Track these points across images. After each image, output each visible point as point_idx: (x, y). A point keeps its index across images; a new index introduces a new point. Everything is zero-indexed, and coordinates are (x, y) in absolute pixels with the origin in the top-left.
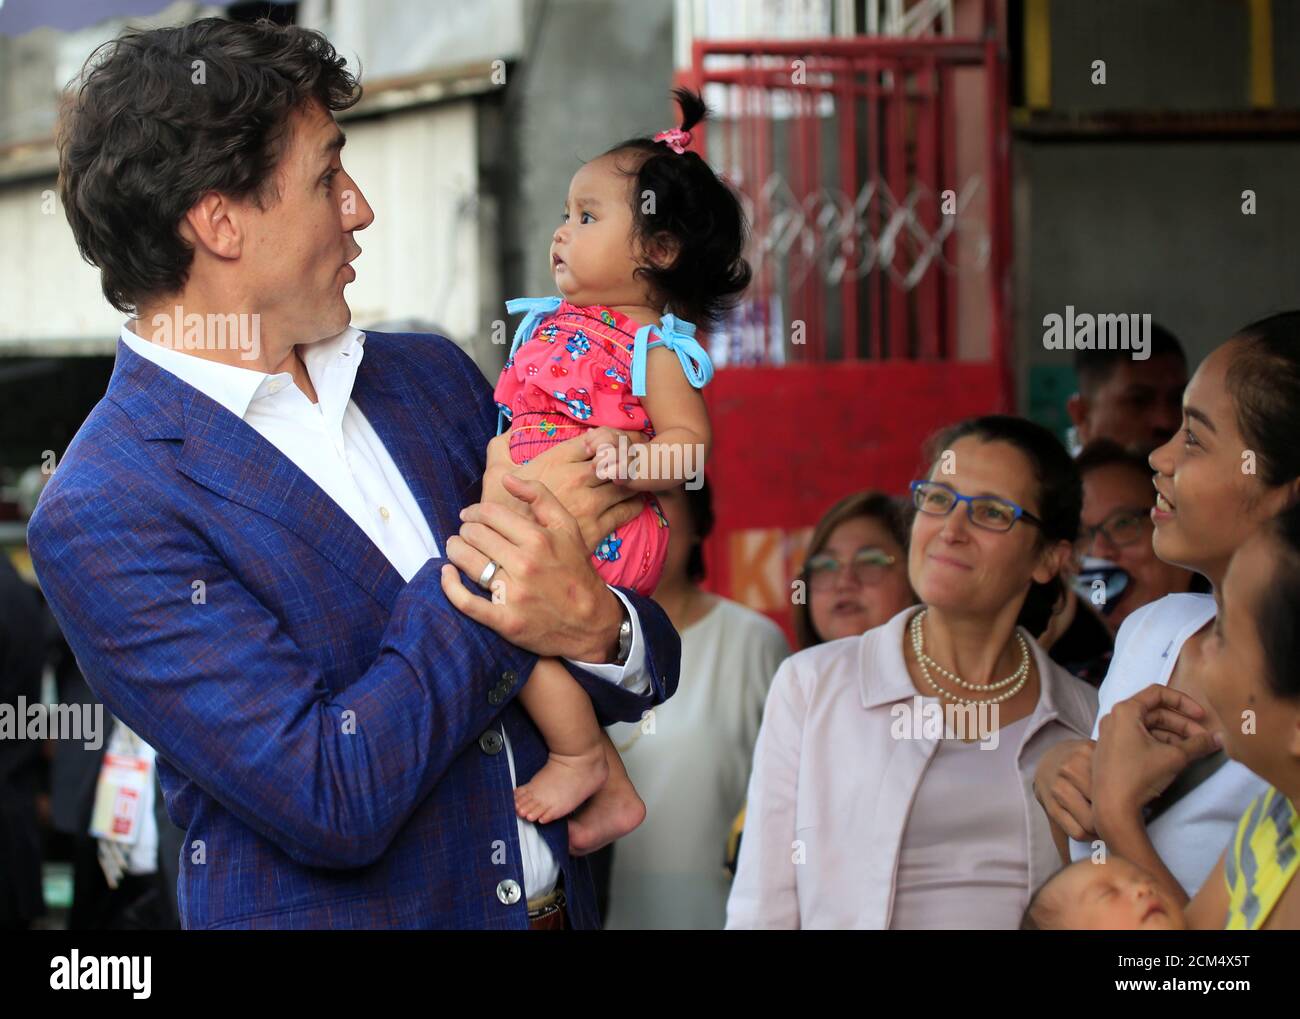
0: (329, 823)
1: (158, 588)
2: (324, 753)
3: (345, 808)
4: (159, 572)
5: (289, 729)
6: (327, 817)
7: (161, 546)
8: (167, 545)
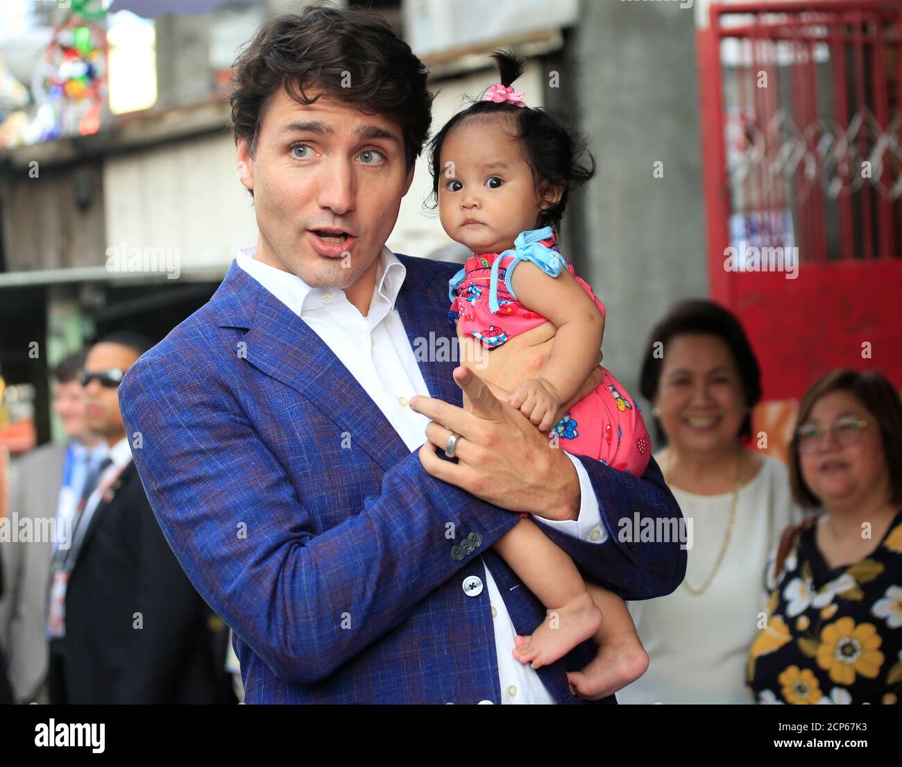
0: (279, 643)
1: (189, 439)
2: (279, 585)
3: (292, 631)
4: (191, 427)
5: (258, 563)
6: (278, 638)
7: (196, 405)
8: (203, 404)
